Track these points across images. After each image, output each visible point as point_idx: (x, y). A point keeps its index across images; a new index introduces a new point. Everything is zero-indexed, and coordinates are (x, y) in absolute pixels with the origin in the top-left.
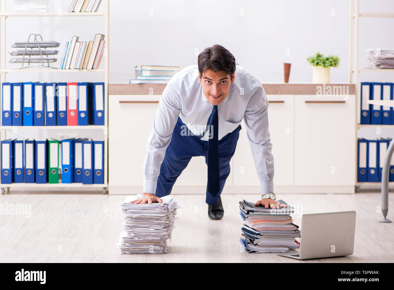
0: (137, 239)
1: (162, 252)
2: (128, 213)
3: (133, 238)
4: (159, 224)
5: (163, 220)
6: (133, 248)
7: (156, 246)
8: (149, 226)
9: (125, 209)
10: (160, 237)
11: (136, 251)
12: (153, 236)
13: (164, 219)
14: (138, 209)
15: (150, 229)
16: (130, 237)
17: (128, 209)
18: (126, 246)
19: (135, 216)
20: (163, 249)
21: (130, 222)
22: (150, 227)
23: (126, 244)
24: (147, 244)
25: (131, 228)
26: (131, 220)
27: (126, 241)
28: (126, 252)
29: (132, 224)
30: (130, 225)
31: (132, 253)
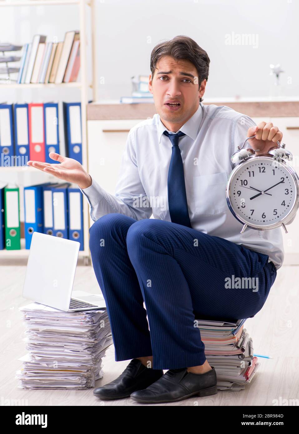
0: (44, 365)
1: (84, 386)
2: (32, 324)
3: (39, 364)
4: (79, 343)
5: (84, 338)
6: (40, 380)
7: (75, 377)
8: (63, 345)
9: (27, 316)
10: (81, 362)
11: (44, 384)
12: (70, 361)
13: (86, 336)
14: (47, 319)
15: (66, 350)
16: (34, 362)
17: (32, 318)
18: (29, 375)
19: (42, 328)
20: (86, 381)
21: (35, 337)
22: (65, 347)
23: (27, 372)
24: (61, 373)
25: (36, 347)
26: (36, 334)
27: (29, 367)
28: (28, 386)
29: (38, 340)
30: (36, 342)
31: (37, 388)
